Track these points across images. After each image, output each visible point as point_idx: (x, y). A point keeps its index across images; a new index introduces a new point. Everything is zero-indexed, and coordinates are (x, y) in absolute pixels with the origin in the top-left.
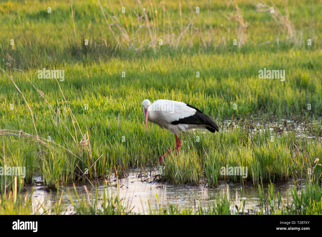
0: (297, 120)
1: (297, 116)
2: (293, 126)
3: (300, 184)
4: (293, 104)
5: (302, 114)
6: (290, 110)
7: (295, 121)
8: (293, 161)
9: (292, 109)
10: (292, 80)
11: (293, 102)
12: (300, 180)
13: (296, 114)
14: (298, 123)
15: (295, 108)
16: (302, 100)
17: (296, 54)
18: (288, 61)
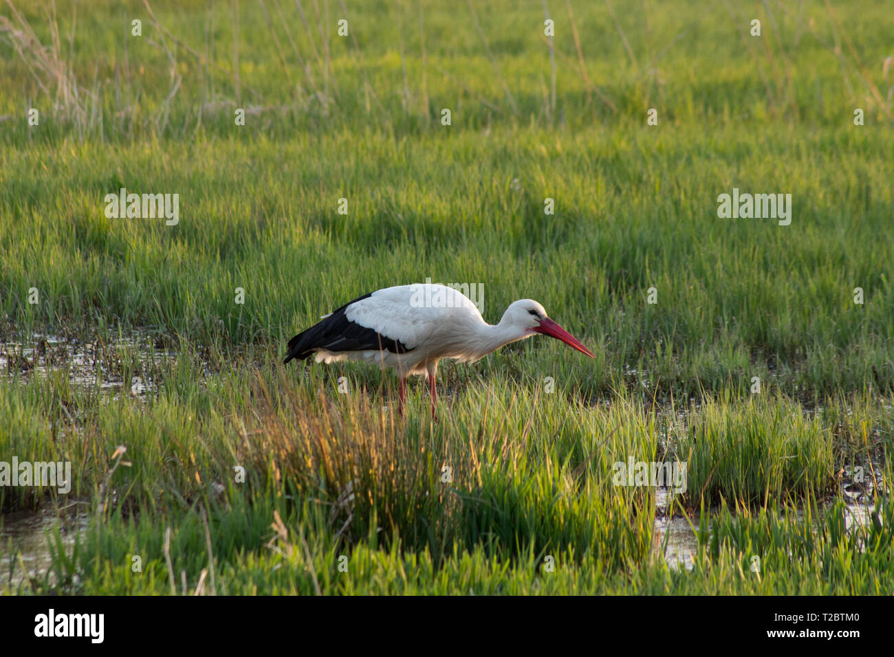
0: (75, 335)
1: (74, 325)
2: (63, 353)
3: (74, 516)
4: (66, 291)
5: (88, 319)
6: (57, 308)
7: (69, 340)
8: (58, 450)
9: (61, 306)
10: (63, 225)
11: (66, 287)
12: (73, 503)
13: (73, 320)
14: (77, 344)
15: (70, 303)
16: (90, 281)
17: (79, 152)
18: (56, 172)
